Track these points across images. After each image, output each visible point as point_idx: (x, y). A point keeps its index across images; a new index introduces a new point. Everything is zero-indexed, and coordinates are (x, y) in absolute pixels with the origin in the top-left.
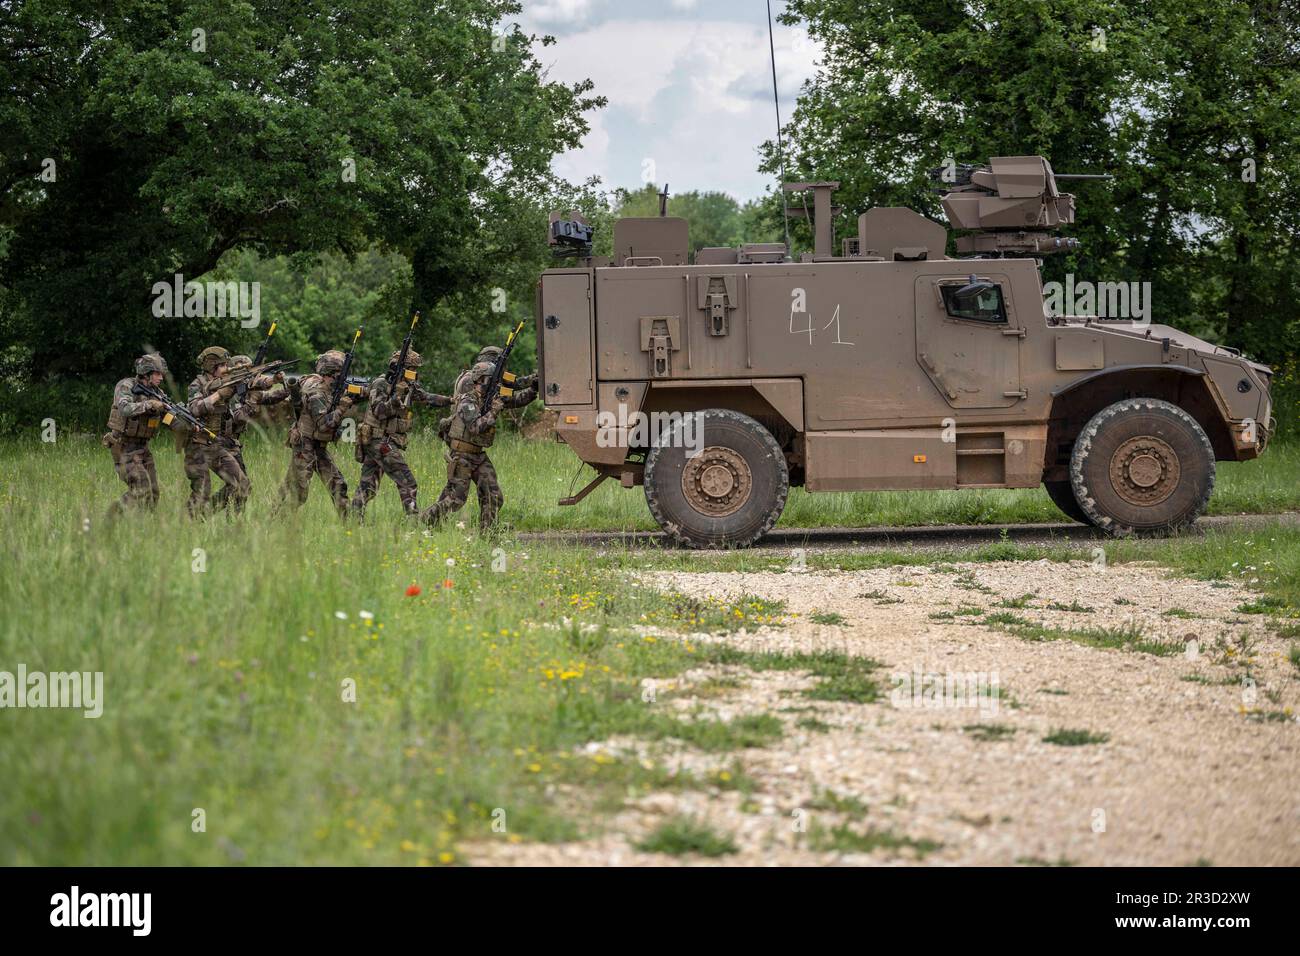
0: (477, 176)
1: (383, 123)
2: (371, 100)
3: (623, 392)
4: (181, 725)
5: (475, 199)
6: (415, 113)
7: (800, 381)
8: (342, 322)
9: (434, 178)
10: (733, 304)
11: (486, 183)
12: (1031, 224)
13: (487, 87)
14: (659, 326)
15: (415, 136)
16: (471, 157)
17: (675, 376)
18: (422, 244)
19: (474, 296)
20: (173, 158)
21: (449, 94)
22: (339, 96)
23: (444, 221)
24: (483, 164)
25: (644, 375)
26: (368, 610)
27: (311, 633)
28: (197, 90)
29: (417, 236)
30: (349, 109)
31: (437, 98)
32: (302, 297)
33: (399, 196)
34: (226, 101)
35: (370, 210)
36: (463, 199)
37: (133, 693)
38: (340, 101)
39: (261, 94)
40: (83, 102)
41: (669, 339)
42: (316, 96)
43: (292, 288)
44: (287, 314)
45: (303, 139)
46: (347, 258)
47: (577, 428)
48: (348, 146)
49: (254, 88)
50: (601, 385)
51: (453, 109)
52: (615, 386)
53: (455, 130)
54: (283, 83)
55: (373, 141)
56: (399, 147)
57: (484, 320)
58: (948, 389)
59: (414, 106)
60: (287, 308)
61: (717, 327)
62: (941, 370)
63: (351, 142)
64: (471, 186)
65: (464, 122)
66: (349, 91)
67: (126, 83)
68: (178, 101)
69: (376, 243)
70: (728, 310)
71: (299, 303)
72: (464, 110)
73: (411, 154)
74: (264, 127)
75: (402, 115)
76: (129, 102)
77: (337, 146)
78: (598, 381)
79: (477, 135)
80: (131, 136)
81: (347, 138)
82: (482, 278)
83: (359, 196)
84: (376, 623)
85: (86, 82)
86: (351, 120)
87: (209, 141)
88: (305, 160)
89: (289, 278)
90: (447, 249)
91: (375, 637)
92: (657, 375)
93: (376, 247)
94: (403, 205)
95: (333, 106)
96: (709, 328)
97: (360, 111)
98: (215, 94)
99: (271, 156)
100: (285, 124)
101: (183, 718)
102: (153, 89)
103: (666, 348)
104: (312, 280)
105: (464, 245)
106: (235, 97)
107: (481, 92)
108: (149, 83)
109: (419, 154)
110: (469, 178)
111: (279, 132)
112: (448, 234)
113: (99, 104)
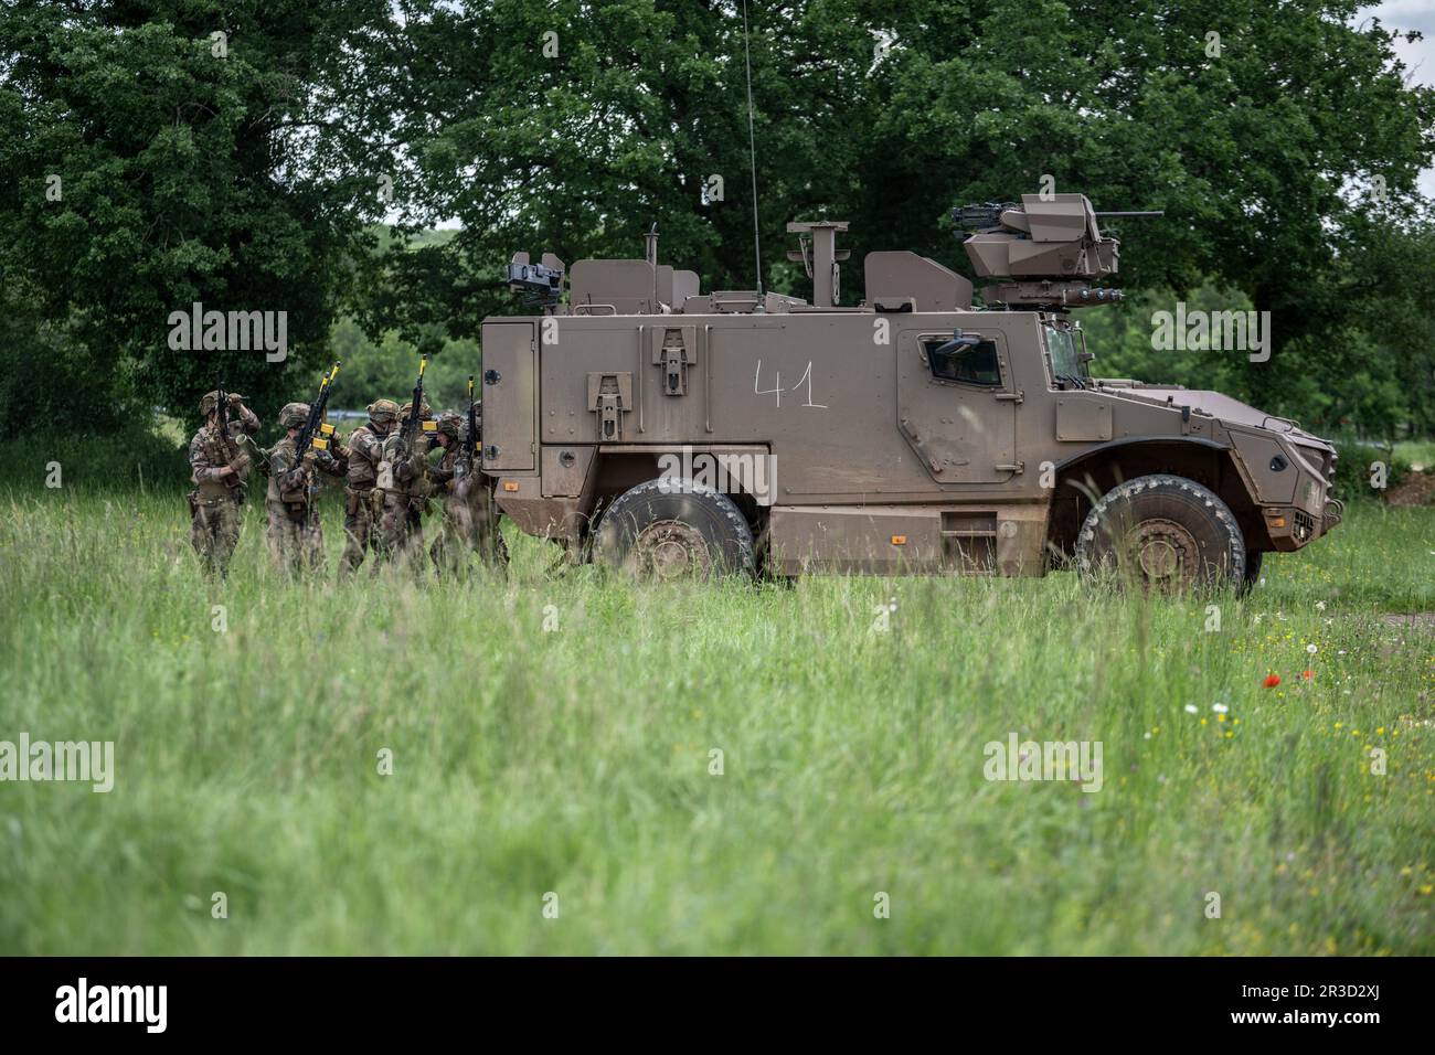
0: (1332, 198)
1: (1219, 138)
2: (1206, 112)
3: (568, 457)
4: (1013, 835)
5: (1328, 224)
6: (1257, 125)
7: (766, 448)
8: (1170, 371)
9: (1279, 201)
10: (691, 359)
11: (1342, 205)
12: (1069, 273)
13: (1342, 93)
14: (609, 382)
15: (1257, 152)
16: (1323, 176)
17: (626, 440)
18: (1266, 278)
19: (1327, 338)
20: (978, 183)
21: (1296, 102)
22: (1167, 107)
23: (1292, 251)
24: (1338, 183)
25: (591, 438)
26: (1222, 702)
27: (1155, 730)
28: (1005, 105)
29: (1259, 269)
30: (1180, 123)
31: (1282, 107)
32: (1124, 343)
33: (1238, 222)
34: (1037, 117)
35: (1205, 239)
36: (1314, 224)
37: (957, 796)
38: (1170, 113)
39: (1078, 108)
40: (874, 122)
41: (619, 398)
42: (1141, 108)
43: (1112, 331)
44: (1105, 362)
45: (1126, 157)
46: (1178, 295)
47: (517, 496)
48: (1179, 165)
49: (1069, 101)
50: (544, 448)
51: (1301, 119)
52: (560, 450)
53: (1303, 144)
54: (1103, 93)
55: (1208, 159)
56: (1238, 165)
57: (1339, 367)
58: (932, 460)
59: (1255, 117)
60: (1106, 356)
61: (673, 386)
62: (925, 438)
63: (1182, 161)
64: (1323, 210)
65: (1314, 135)
66: (1180, 101)
67: (924, 98)
68: (981, 119)
69: (1211, 278)
70: (687, 366)
71: (1118, 350)
72: (1314, 120)
73: (1253, 173)
74: (1081, 146)
75: (1242, 128)
76: (926, 120)
77: (1166, 166)
78: (543, 444)
79: (1330, 150)
80: (929, 160)
81: (1178, 156)
82: (1336, 316)
83: (1192, 223)
84: (1230, 719)
85: (878, 99)
86: (1182, 135)
87: (1019, 163)
88: (1129, 182)
89: (1107, 320)
90: (1295, 284)
91: (1229, 734)
92: (604, 439)
93: (1211, 283)
94: (1244, 233)
95: (1161, 119)
96: (664, 387)
97: (1194, 124)
98: (1025, 109)
99: (1090, 179)
100: (1108, 141)
101: (1015, 825)
102: (953, 104)
103: (615, 408)
104: (1134, 323)
105: (1315, 278)
106: (1048, 111)
107: (1334, 99)
108: (950, 99)
109: (1262, 172)
110: (1321, 200)
111: (1099, 150)
112: (1297, 266)
113: (892, 124)
